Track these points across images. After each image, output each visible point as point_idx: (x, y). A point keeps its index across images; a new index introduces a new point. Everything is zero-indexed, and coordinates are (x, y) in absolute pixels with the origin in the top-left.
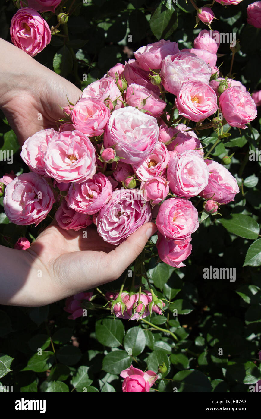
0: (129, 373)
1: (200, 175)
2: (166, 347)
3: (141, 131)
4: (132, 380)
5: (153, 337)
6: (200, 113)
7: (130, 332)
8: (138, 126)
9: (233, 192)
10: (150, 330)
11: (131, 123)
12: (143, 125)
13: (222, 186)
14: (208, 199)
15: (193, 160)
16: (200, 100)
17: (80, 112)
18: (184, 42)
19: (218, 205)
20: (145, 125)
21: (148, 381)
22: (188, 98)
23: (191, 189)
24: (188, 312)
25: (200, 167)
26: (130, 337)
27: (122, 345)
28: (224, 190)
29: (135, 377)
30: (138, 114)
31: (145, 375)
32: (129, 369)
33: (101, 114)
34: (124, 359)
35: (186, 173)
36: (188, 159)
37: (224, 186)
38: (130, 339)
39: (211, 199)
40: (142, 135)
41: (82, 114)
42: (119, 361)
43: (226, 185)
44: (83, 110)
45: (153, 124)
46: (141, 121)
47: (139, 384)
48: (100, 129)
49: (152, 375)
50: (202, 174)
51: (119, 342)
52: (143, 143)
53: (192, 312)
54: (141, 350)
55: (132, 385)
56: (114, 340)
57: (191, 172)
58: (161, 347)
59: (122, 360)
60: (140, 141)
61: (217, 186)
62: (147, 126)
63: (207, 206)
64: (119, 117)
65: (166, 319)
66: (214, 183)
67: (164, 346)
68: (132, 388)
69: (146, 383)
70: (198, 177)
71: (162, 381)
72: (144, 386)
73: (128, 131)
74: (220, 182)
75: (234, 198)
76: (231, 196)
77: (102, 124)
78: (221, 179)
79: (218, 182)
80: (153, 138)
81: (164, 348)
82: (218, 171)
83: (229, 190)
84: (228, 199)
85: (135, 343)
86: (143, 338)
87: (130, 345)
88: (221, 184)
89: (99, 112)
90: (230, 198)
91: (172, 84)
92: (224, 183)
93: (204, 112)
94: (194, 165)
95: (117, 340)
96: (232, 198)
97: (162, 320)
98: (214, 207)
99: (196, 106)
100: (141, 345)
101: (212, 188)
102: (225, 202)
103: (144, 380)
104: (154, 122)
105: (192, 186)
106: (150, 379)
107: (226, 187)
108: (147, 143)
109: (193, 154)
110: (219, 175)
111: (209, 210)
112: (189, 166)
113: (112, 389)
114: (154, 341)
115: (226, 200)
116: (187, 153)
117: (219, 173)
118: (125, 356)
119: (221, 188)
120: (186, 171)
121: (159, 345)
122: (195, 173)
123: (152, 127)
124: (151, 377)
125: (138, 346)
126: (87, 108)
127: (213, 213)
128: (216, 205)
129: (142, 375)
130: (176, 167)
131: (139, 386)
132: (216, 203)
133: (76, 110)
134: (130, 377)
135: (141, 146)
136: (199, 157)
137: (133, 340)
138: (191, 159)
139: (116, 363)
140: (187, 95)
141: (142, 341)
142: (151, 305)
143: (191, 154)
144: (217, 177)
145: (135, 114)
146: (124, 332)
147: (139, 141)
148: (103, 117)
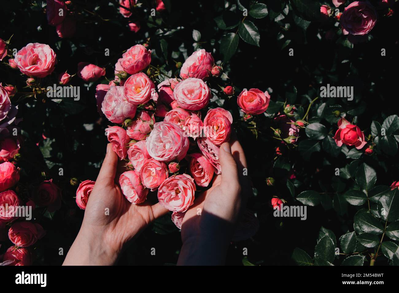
0: (339, 139)
1: (194, 84)
2: (321, 108)
3: (165, 137)
4: (344, 138)
5: (313, 117)
6: (148, 84)
7: (309, 135)
8: (160, 138)
9: (205, 54)
10: (308, 120)
11: (159, 143)
12: (160, 135)
13: (201, 63)
14: (211, 74)
15: (182, 89)
16: (138, 87)
17: (151, 182)
18: (88, 86)
19: (215, 66)
20: (160, 133)
21: (346, 126)
22: (138, 95)
23: (203, 94)
24: (295, 89)
25: (188, 84)
26: (312, 135)
27: (319, 142)
28: (204, 61)
29: (342, 136)
30: (151, 137)
31: (341, 128)
32: (336, 140)
33: (151, 166)
34: (330, 140)
35: (191, 96)
36: (180, 93)
37: (200, 61)
38: (315, 135)
39: (211, 72)
40: (167, 136)
41: (153, 180)
42: (331, 144)
43: (200, 59)
44: (149, 180)
45: (160, 127)
46: (157, 135)
47: (347, 133)
48: (162, 165)
49: (342, 122)
50: (194, 83)
51: (316, 144)
52: (174, 137)
53: (296, 87)
54: (324, 127)
55: (348, 139)
56: (315, 148)
57: (191, 92)
58: (322, 112)
59: (330, 142)
60: (173, 138)
61: (201, 66)
62: (161, 132)
63: (216, 75)
64: (153, 152)
65: (300, 107)
66: (199, 69)
67: (321, 109)
68: (350, 138)
69: (347, 127)
70: (195, 87)
71: (348, 113)
72: (349, 129)
73: (164, 146)
74: (197, 64)
75: (209, 53)
76: (208, 55)
77: (158, 164)
78: (195, 64)
79: (198, 66)
80: (170, 127)
81: (323, 109)
82: (189, 67)
83: (203, 57)
84: (210, 57)
85: (318, 131)
86: (315, 125)
87: (319, 135)
88: (200, 63)
89: (149, 167)
90: (209, 56)
91: (130, 110)
92: (198, 60)
93: (146, 81)
94: (186, 88)
95: (315, 145)
96: (209, 54)
97: (301, 110)
98: (217, 69)
99: (143, 88)
100: (319, 127)
101: (203, 69)
102: (212, 59)
103: (345, 129)
104: (158, 125)
105: (201, 92)
106: (344, 123)
107: (201, 60)
108: (174, 133)
109: (178, 88)
110: (192, 66)
111: (219, 73)
112: (186, 92)
113: (352, 151)
114: (317, 117)
115: (211, 59)
116: (175, 92)
117: (190, 65)
118: (327, 140)
119: (202, 63)
120: (189, 96)
121: (320, 113)
122: (192, 88)
123: (162, 127)
124: (343, 123)
125: (320, 129)
126: (147, 177)
127: (221, 69)
128: (215, 67)
129: (341, 130)
130: (183, 103)
131: (349, 133)
132: (214, 67)
133: (150, 185)
134: (342, 139)
135: (176, 139)
136: (181, 84)
137: (316, 133)
138: (181, 91)
139: (332, 147)
140: (137, 97)
141: (316, 126)
142: (290, 115)
143: (178, 89)
144: (194, 66)
145: (151, 139)
146: (309, 139)
147: (173, 140)
148: (153, 164)
